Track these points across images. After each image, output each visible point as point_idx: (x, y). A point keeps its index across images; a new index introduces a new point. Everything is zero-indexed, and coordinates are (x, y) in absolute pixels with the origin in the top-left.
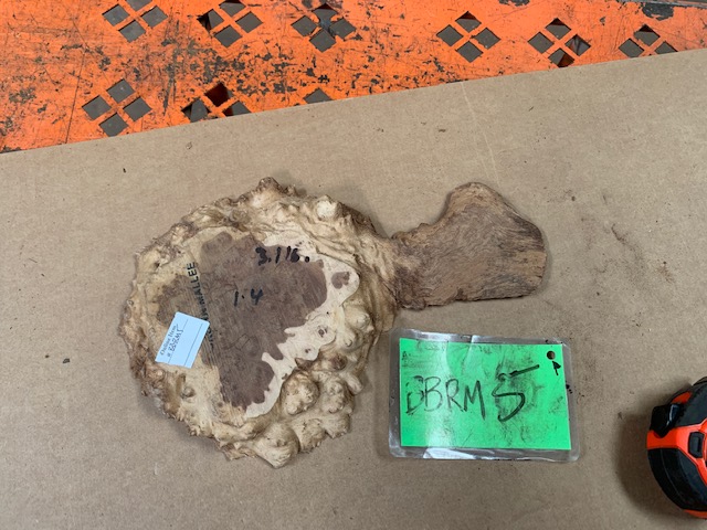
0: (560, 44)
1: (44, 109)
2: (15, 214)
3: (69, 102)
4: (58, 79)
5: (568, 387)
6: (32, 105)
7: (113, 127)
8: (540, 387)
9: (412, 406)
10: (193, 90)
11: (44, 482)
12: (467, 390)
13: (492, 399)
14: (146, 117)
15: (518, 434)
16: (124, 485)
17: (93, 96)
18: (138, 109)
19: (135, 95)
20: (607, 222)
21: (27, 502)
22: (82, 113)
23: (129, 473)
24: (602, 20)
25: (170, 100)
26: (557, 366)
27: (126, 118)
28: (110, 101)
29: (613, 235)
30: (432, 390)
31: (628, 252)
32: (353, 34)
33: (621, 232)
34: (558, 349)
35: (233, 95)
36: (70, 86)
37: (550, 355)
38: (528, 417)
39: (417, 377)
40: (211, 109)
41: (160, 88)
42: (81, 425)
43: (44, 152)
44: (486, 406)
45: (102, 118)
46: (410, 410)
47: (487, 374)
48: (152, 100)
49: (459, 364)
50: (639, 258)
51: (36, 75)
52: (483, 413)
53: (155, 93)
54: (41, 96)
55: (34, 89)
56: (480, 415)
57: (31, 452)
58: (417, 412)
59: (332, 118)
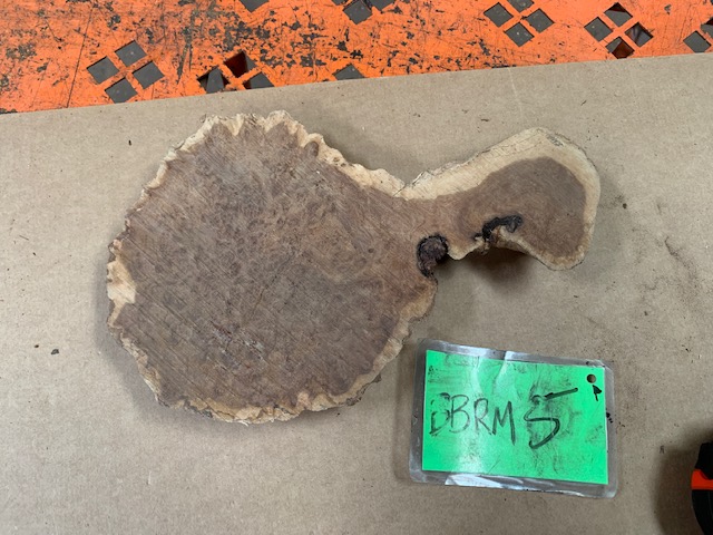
0: (619, 32)
1: (44, 68)
2: (7, 184)
3: (73, 63)
4: (62, 36)
5: (608, 415)
6: (32, 63)
7: (120, 93)
8: (577, 413)
9: (436, 426)
10: (211, 57)
11: (25, 486)
12: (497, 412)
13: (524, 423)
14: (158, 84)
15: (550, 464)
16: (114, 494)
17: (99, 57)
18: (149, 75)
19: (146, 59)
20: (660, 234)
21: (6, 506)
22: (86, 75)
23: (120, 481)
24: (667, 8)
25: (186, 66)
26: (597, 391)
27: (135, 84)
28: (119, 64)
29: (665, 249)
30: (459, 410)
31: (682, 269)
32: (392, 7)
33: (676, 245)
34: (600, 373)
35: (255, 66)
36: (74, 44)
37: (590, 378)
38: (561, 445)
39: (443, 394)
40: (230, 80)
41: (175, 53)
42: (69, 424)
43: (42, 116)
44: (517, 430)
45: (108, 83)
46: (433, 430)
47: (520, 395)
48: (165, 66)
49: (490, 383)
50: (693, 277)
51: (38, 30)
52: (513, 438)
53: (168, 58)
54: (42, 54)
55: (34, 45)
56: (510, 440)
57: (13, 451)
58: (441, 433)
59: (363, 98)
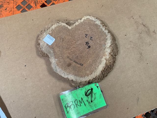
1: (6, 9)
2: (5, 33)
3: (12, 7)
4: (8, 1)
6: (3, 9)
7: (24, 11)
10: (42, 1)
11: (23, 92)
14: (32, 9)
16: (42, 91)
17: (18, 5)
18: (29, 7)
19: (28, 4)
20: (141, 22)
21: (20, 97)
22: (16, 9)
23: (42, 88)
25: (37, 4)
27: (27, 9)
28: (22, 6)
29: (142, 25)
31: (146, 28)
33: (144, 24)
35: (52, 2)
36: (12, 3)
40: (47, 5)
41: (34, 1)
42: (29, 79)
43: (9, 17)
45: (21, 10)
48: (32, 4)
50: (149, 30)
51: (3, 1)
53: (33, 3)
54: (5, 6)
55: (3, 4)
57: (19, 86)
59: (76, 4)
